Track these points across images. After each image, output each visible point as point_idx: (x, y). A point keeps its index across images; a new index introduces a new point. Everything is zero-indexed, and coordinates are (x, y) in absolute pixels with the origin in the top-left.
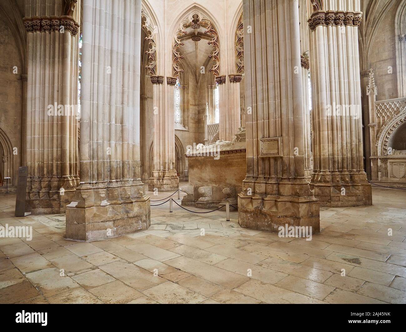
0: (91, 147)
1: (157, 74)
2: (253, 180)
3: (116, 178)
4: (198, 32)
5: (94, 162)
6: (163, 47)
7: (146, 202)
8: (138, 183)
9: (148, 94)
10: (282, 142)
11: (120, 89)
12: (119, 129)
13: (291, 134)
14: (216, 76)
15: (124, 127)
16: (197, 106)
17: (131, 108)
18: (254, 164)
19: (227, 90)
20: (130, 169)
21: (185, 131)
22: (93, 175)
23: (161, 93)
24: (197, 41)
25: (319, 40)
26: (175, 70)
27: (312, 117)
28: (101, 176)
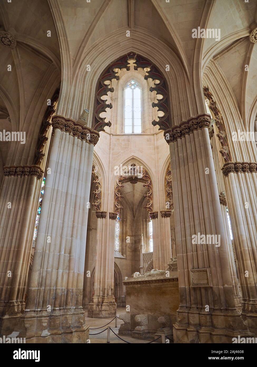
0: (41, 275)
1: (102, 210)
2: (187, 310)
3: (60, 306)
4: (135, 177)
5: (41, 290)
6: (107, 189)
7: (85, 332)
8: (80, 311)
9: (93, 226)
10: (211, 273)
11: (71, 224)
12: (67, 259)
13: (218, 265)
14: (150, 212)
15: (72, 257)
16: (134, 237)
17: (78, 241)
18: (187, 293)
19: (159, 224)
20: (74, 296)
21: (123, 258)
22: (39, 302)
23: (104, 226)
24: (134, 183)
25: (232, 184)
26: (116, 207)
27: (234, 247)
28: (46, 304)
